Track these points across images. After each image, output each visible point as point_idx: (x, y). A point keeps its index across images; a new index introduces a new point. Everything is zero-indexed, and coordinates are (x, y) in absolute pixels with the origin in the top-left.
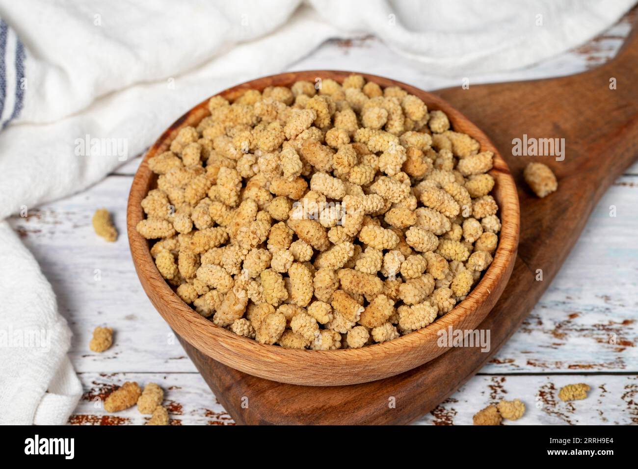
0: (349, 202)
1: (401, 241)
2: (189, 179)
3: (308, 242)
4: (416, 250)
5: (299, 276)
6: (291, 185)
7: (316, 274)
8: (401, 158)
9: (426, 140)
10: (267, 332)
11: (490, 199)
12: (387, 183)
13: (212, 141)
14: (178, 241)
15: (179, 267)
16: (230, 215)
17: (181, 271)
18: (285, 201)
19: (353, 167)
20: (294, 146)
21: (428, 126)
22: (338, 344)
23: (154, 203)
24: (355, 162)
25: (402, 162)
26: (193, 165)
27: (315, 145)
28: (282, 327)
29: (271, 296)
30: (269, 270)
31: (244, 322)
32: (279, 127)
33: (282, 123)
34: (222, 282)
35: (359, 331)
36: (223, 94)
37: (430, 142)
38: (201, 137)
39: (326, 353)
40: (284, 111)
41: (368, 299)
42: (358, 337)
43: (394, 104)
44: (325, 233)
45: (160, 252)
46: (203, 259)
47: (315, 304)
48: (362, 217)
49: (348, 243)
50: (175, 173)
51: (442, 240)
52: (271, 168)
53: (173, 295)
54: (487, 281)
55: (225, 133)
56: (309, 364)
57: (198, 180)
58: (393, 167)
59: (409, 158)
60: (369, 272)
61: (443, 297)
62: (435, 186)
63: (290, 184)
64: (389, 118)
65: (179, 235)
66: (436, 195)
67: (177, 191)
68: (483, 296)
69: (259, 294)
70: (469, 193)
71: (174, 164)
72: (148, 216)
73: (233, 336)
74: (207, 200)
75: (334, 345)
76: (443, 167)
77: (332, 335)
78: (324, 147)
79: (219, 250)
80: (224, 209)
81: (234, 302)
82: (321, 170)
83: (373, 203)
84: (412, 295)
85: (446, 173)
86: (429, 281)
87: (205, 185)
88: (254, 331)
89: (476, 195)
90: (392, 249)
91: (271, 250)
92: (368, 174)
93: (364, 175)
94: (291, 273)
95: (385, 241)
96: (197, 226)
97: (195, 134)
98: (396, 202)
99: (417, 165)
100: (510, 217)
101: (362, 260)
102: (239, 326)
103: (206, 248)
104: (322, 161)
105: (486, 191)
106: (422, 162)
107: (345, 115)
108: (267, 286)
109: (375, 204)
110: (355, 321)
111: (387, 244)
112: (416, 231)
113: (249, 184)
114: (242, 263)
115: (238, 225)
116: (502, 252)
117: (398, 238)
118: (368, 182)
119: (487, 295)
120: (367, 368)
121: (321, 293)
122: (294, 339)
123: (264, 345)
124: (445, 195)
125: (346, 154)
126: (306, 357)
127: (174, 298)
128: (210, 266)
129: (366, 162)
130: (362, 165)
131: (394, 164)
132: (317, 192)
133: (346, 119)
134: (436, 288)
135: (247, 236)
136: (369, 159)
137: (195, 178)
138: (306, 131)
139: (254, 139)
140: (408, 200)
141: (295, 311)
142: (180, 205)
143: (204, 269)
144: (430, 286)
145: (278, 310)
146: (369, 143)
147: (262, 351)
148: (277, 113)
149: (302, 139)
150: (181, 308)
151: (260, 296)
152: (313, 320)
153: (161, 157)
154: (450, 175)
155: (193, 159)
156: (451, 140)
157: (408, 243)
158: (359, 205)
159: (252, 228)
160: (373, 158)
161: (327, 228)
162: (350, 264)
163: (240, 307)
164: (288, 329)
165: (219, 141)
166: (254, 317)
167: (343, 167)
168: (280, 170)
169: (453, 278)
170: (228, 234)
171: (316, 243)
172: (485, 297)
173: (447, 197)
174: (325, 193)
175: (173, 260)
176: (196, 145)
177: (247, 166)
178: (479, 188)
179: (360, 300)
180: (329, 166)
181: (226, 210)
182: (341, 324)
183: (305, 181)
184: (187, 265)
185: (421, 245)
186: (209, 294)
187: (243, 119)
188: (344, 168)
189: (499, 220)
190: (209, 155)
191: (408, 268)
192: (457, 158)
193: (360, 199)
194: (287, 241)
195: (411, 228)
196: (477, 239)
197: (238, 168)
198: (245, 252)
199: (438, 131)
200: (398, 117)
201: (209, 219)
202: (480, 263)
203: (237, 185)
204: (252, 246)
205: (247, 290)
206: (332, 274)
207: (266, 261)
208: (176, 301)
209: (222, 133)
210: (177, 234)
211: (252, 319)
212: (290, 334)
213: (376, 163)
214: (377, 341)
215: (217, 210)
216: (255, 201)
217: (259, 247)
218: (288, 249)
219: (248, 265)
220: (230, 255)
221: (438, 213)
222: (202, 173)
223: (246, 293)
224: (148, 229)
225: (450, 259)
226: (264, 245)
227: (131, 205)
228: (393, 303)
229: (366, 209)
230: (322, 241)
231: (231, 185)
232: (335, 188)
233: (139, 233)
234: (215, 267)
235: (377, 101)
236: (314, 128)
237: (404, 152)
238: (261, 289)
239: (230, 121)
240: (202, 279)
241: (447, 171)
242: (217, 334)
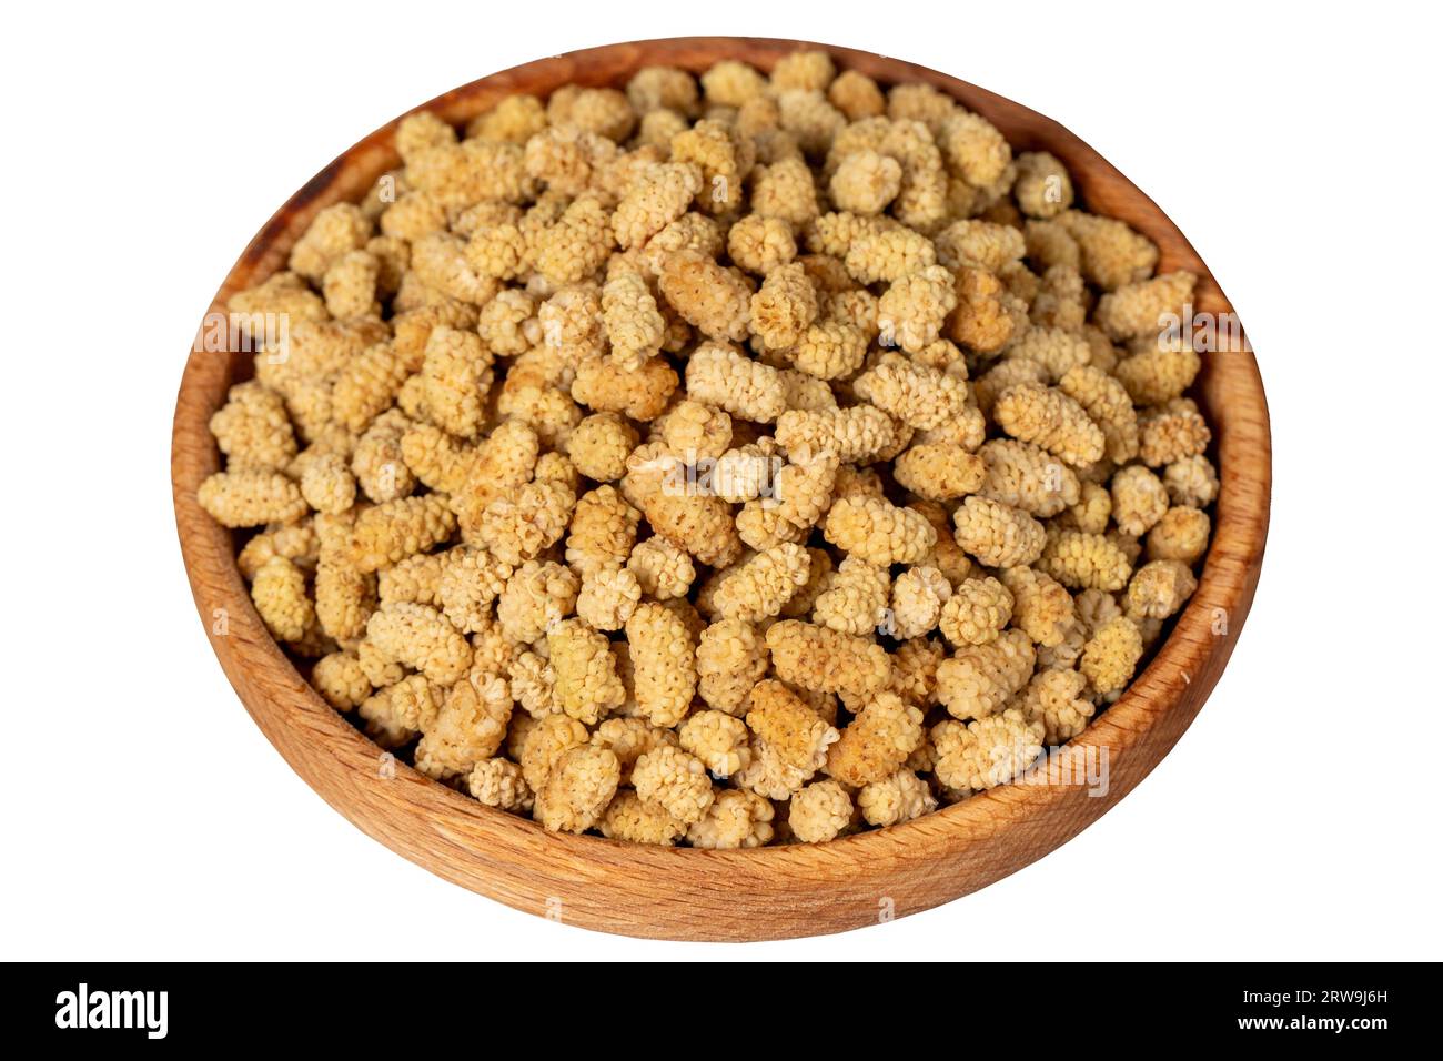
0: (795, 430)
1: (941, 540)
2: (347, 356)
3: (681, 546)
4: (984, 561)
5: (655, 642)
6: (632, 383)
7: (703, 635)
8: (941, 303)
9: (1009, 244)
10: (567, 799)
11: (1187, 412)
12: (900, 374)
13: (407, 244)
14: (313, 533)
15: (319, 607)
16: (460, 462)
17: (324, 618)
18: (617, 428)
19: (807, 330)
20: (640, 267)
21: (1013, 198)
22: (765, 833)
23: (245, 425)
24: (813, 316)
25: (943, 313)
26: (357, 314)
27: (699, 267)
28: (608, 787)
29: (576, 697)
30: (571, 623)
31: (501, 770)
32: (597, 213)
33: (605, 197)
34: (440, 654)
35: (823, 796)
36: (437, 107)
37: (1022, 251)
38: (377, 230)
39: (732, 857)
40: (611, 162)
41: (850, 704)
42: (819, 815)
43: (920, 140)
44: (729, 518)
45: (264, 565)
46: (385, 589)
47: (701, 718)
48: (833, 475)
49: (793, 548)
50: (306, 339)
51: (1054, 533)
52: (576, 332)
53: (301, 690)
54: (1180, 647)
55: (443, 220)
56: (683, 888)
57: (372, 360)
58: (918, 328)
59: (963, 299)
60: (852, 628)
61: (1060, 695)
62: (1035, 377)
63: (628, 378)
64: (906, 184)
65: (318, 517)
66: (1037, 406)
67: (310, 389)
68: (1170, 691)
69: (544, 690)
70: (1131, 395)
71: (302, 313)
72: (232, 460)
73: (470, 809)
74: (394, 417)
75: (754, 834)
76: (1057, 319)
77: (749, 806)
78: (726, 273)
79: (431, 563)
80: (443, 445)
81: (474, 713)
82: (716, 336)
83: (861, 433)
84: (973, 692)
85: (1066, 339)
86: (1019, 652)
87: (390, 374)
88: (531, 794)
89: (1150, 399)
90: (916, 565)
91: (578, 565)
92: (848, 348)
93: (838, 350)
94: (633, 632)
95: (896, 543)
96: (370, 493)
97: (362, 226)
98: (926, 426)
99: (986, 319)
100: (1243, 461)
101: (832, 596)
102: (488, 782)
103: (395, 555)
104: (719, 314)
105: (1178, 388)
106: (1000, 310)
107: (782, 177)
108: (564, 669)
109: (867, 436)
110: (813, 768)
111: (902, 550)
112: (984, 509)
113: (513, 374)
114: (496, 602)
115: (484, 493)
116: (1224, 562)
117: (934, 531)
118: (849, 372)
119: (1183, 687)
120: (846, 897)
121: (716, 689)
122: (643, 818)
123: (559, 836)
124: (1065, 404)
125: (785, 293)
126: (674, 871)
127: (304, 700)
128: (404, 607)
129: (842, 312)
130: (830, 324)
131: (920, 320)
132: (706, 404)
133: (786, 186)
134: (1038, 669)
135: (510, 529)
136: (849, 305)
137: (362, 353)
138: (675, 225)
139: (527, 248)
140: (961, 421)
141: (646, 739)
142: (319, 427)
143: (390, 617)
144: (1023, 666)
145: (596, 734)
146: (851, 259)
147: (553, 851)
148: (591, 167)
149: (663, 249)
150: (325, 728)
151: (548, 694)
152: (697, 766)
153: (265, 291)
154: (1075, 342)
155: (356, 299)
156: (1077, 238)
157: (961, 543)
158: (823, 440)
159: (523, 504)
160: (862, 300)
161: (733, 504)
162: (798, 609)
163: (491, 727)
164: (626, 789)
165: (429, 250)
166: (529, 755)
167: (777, 329)
168: (602, 337)
169: (1087, 640)
170: (455, 516)
171: (704, 546)
172: (1175, 695)
173: (1068, 410)
174: (729, 406)
175: (300, 588)
176: (363, 258)
177: (508, 326)
178: (1156, 378)
179: (827, 706)
180: (740, 327)
181: (450, 448)
182: (774, 776)
183: (672, 368)
184: (342, 602)
185: (996, 550)
186: (404, 686)
187: (494, 183)
188: (782, 332)
189: (1212, 471)
190: (400, 284)
191: (961, 619)
192: (1095, 291)
193: (825, 421)
194: (622, 540)
195: (969, 500)
196: (1153, 527)
197: (481, 329)
198: (505, 572)
199: (1042, 212)
200: (931, 180)
201: (402, 473)
202: (1161, 597)
203: (480, 379)
204: (523, 554)
205: (508, 678)
206: (747, 635)
207: (564, 599)
208: (310, 706)
209: (434, 221)
210: (311, 512)
211: (525, 760)
212: (629, 802)
213: (870, 314)
214: (873, 822)
215: (423, 448)
216: (530, 425)
217: (543, 556)
218: (624, 565)
219: (513, 608)
220: (460, 582)
221: (1044, 455)
222: (380, 341)
223: (509, 688)
224: (230, 499)
225: (1076, 586)
226: (556, 552)
227: (183, 429)
228: (918, 716)
229: (844, 450)
230: (721, 540)
231: (463, 378)
232: (758, 392)
233: (205, 511)
234: (418, 610)
235: (871, 130)
236: (695, 216)
237: (949, 285)
238: (549, 675)
239: (457, 191)
240: (382, 646)
241: (1066, 332)
242: (425, 803)
